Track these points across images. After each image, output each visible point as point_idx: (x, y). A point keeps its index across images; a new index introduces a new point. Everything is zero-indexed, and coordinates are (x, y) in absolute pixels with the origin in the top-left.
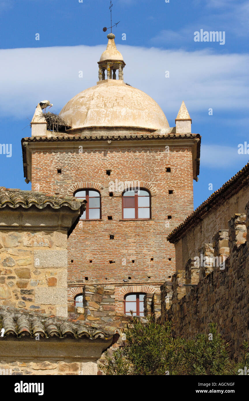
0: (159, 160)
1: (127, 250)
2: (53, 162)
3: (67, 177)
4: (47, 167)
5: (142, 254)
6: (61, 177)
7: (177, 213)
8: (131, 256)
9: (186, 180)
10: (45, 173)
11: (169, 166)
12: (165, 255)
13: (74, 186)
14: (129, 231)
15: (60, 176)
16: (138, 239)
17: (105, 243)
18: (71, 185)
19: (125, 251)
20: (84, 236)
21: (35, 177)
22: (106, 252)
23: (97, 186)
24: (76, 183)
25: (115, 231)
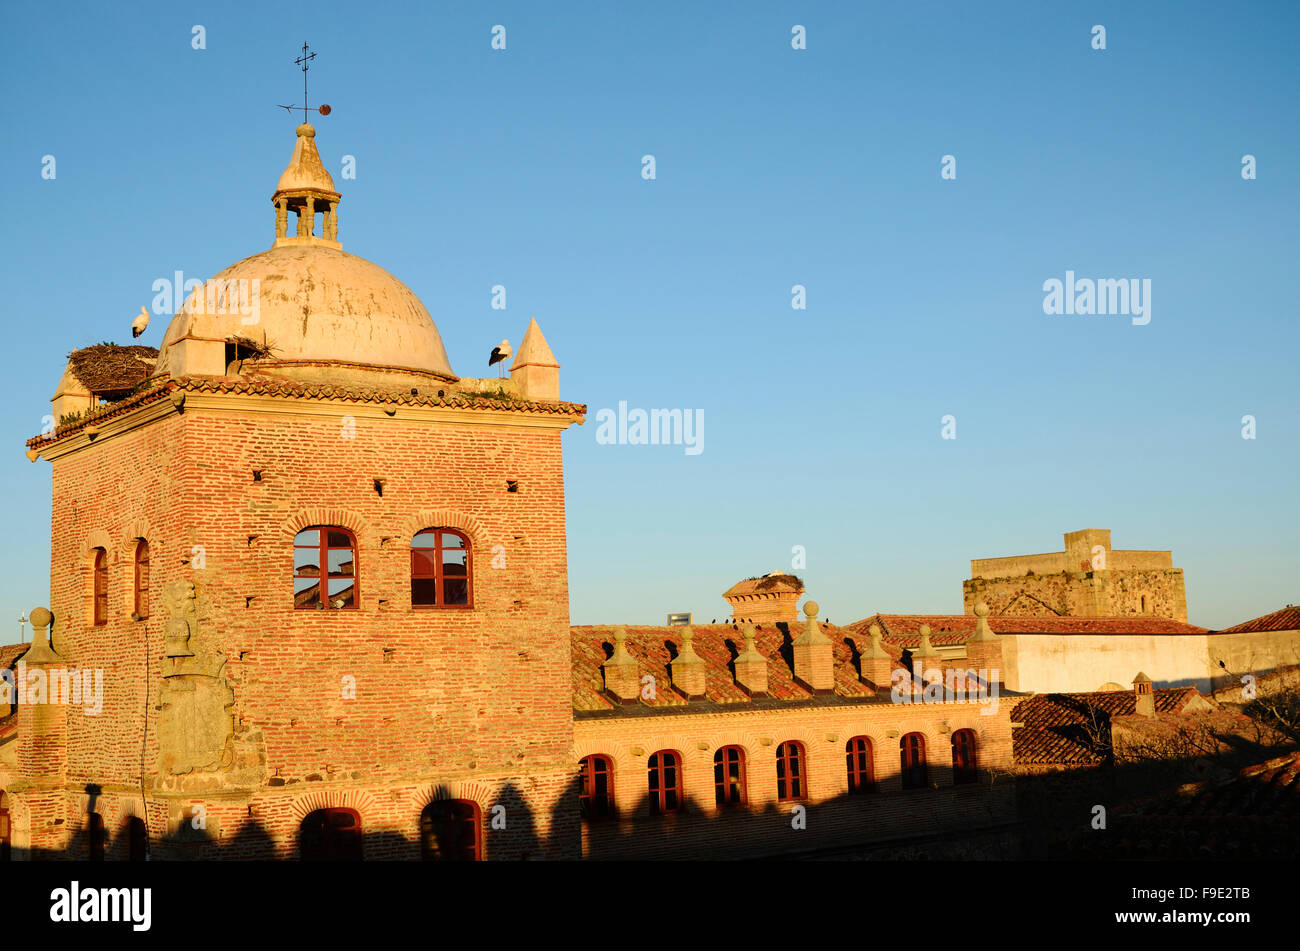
0: (493, 461)
1: (424, 688)
2: (243, 449)
3: (276, 493)
4: (227, 463)
5: (460, 699)
6: (262, 490)
7: (534, 593)
8: (435, 705)
9: (551, 514)
10: (222, 478)
11: (514, 477)
12: (510, 701)
13: (296, 518)
14: (429, 639)
15: (261, 488)
16: (450, 659)
17: (374, 672)
18: (289, 516)
19: (419, 693)
20: (324, 655)
21: (195, 488)
22: (377, 696)
23: (352, 521)
24: (302, 510)
25: (397, 640)
